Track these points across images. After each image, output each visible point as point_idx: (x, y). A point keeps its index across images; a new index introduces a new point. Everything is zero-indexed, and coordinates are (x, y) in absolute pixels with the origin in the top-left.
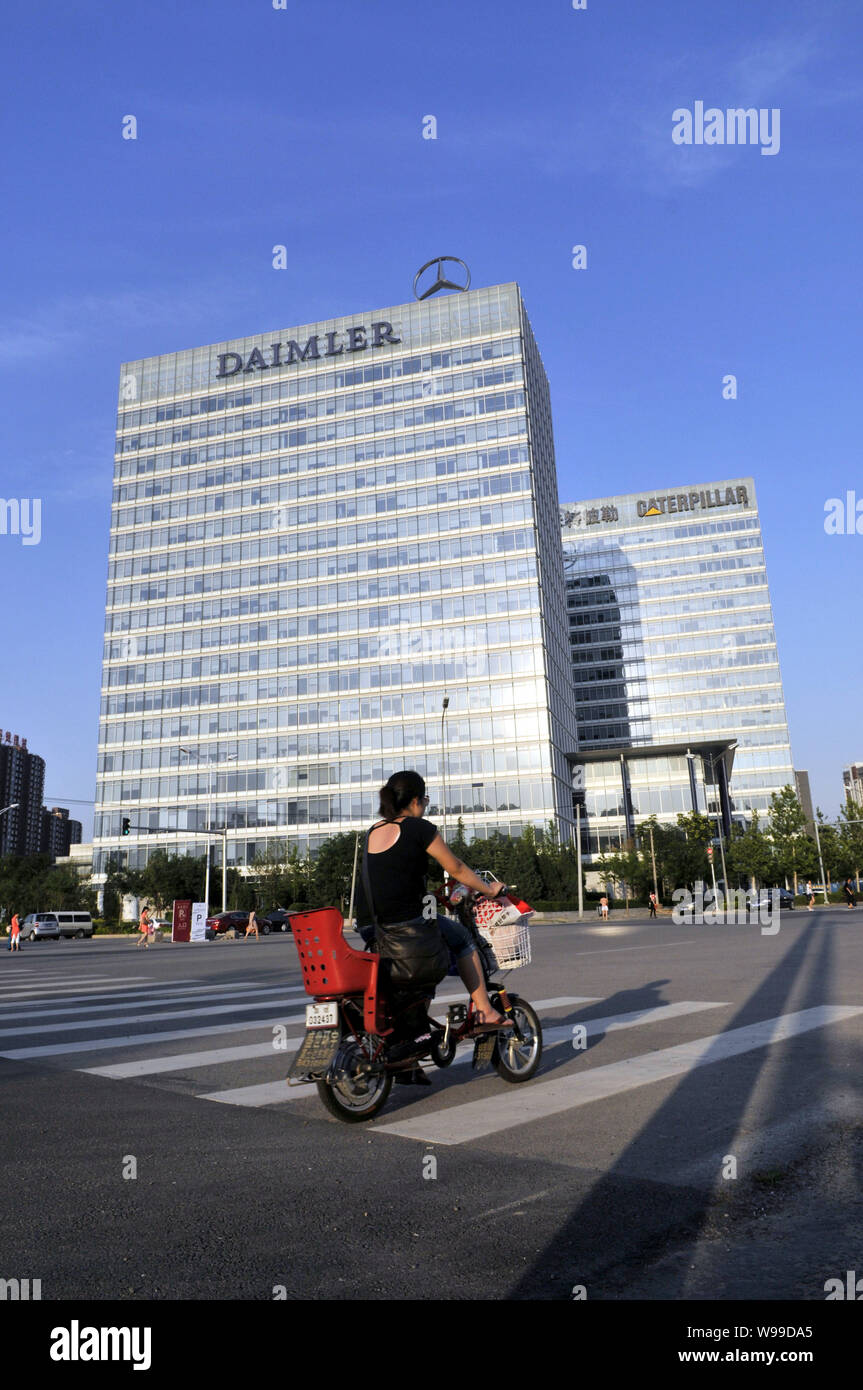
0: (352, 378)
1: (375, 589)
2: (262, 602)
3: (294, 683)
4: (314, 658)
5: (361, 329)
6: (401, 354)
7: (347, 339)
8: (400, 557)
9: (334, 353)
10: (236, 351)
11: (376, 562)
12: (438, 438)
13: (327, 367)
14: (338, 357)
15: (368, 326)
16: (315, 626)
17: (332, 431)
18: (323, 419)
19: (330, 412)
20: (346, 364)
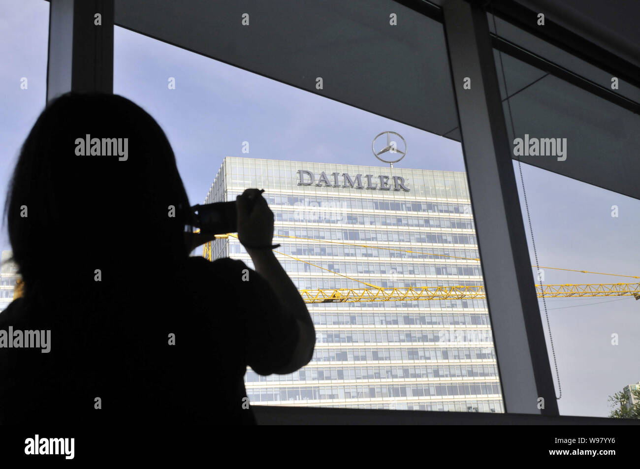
0: (383, 205)
1: (409, 337)
2: (342, 336)
3: (367, 390)
4: (378, 376)
5: (387, 177)
6: (409, 198)
7: (378, 181)
8: (422, 319)
9: (371, 188)
10: (309, 170)
11: (408, 320)
12: (436, 253)
13: (367, 195)
14: (373, 191)
15: (390, 177)
16: (376, 356)
17: (373, 236)
18: (368, 226)
19: (371, 223)
20: (378, 196)
